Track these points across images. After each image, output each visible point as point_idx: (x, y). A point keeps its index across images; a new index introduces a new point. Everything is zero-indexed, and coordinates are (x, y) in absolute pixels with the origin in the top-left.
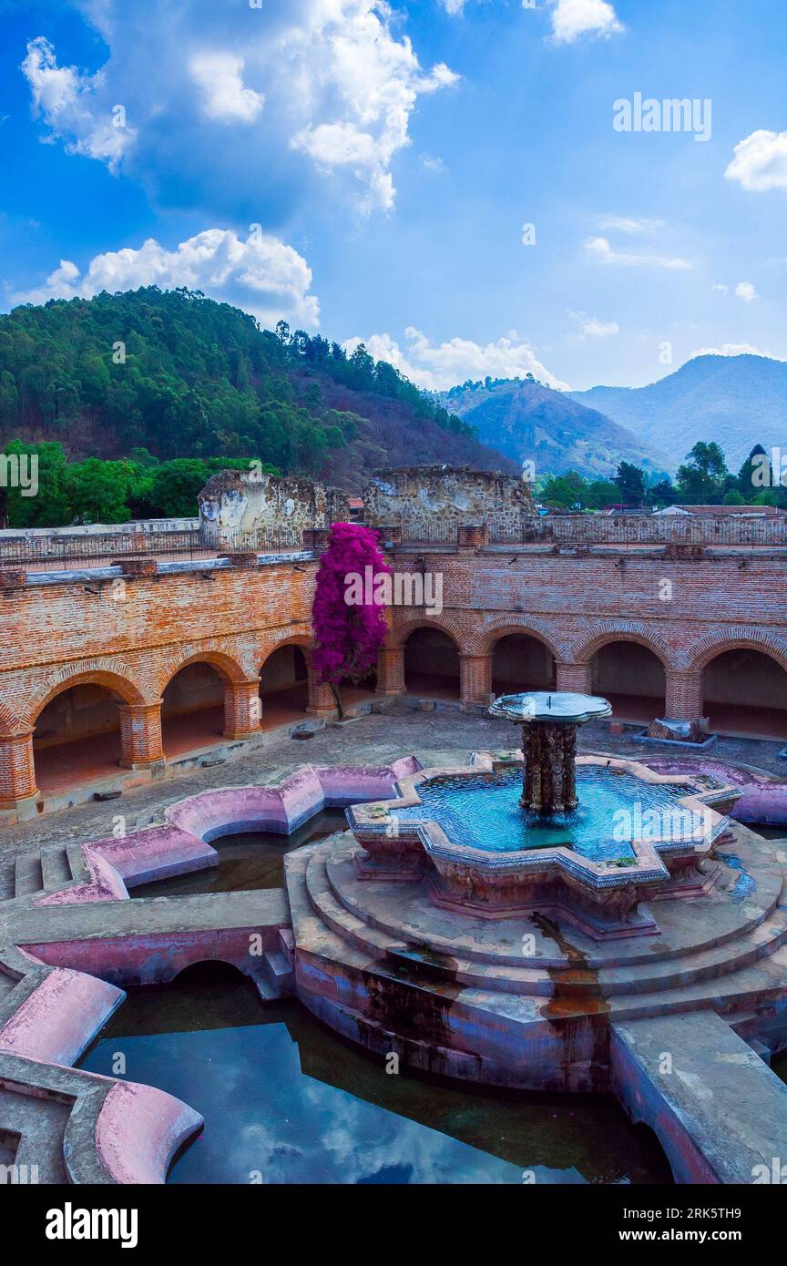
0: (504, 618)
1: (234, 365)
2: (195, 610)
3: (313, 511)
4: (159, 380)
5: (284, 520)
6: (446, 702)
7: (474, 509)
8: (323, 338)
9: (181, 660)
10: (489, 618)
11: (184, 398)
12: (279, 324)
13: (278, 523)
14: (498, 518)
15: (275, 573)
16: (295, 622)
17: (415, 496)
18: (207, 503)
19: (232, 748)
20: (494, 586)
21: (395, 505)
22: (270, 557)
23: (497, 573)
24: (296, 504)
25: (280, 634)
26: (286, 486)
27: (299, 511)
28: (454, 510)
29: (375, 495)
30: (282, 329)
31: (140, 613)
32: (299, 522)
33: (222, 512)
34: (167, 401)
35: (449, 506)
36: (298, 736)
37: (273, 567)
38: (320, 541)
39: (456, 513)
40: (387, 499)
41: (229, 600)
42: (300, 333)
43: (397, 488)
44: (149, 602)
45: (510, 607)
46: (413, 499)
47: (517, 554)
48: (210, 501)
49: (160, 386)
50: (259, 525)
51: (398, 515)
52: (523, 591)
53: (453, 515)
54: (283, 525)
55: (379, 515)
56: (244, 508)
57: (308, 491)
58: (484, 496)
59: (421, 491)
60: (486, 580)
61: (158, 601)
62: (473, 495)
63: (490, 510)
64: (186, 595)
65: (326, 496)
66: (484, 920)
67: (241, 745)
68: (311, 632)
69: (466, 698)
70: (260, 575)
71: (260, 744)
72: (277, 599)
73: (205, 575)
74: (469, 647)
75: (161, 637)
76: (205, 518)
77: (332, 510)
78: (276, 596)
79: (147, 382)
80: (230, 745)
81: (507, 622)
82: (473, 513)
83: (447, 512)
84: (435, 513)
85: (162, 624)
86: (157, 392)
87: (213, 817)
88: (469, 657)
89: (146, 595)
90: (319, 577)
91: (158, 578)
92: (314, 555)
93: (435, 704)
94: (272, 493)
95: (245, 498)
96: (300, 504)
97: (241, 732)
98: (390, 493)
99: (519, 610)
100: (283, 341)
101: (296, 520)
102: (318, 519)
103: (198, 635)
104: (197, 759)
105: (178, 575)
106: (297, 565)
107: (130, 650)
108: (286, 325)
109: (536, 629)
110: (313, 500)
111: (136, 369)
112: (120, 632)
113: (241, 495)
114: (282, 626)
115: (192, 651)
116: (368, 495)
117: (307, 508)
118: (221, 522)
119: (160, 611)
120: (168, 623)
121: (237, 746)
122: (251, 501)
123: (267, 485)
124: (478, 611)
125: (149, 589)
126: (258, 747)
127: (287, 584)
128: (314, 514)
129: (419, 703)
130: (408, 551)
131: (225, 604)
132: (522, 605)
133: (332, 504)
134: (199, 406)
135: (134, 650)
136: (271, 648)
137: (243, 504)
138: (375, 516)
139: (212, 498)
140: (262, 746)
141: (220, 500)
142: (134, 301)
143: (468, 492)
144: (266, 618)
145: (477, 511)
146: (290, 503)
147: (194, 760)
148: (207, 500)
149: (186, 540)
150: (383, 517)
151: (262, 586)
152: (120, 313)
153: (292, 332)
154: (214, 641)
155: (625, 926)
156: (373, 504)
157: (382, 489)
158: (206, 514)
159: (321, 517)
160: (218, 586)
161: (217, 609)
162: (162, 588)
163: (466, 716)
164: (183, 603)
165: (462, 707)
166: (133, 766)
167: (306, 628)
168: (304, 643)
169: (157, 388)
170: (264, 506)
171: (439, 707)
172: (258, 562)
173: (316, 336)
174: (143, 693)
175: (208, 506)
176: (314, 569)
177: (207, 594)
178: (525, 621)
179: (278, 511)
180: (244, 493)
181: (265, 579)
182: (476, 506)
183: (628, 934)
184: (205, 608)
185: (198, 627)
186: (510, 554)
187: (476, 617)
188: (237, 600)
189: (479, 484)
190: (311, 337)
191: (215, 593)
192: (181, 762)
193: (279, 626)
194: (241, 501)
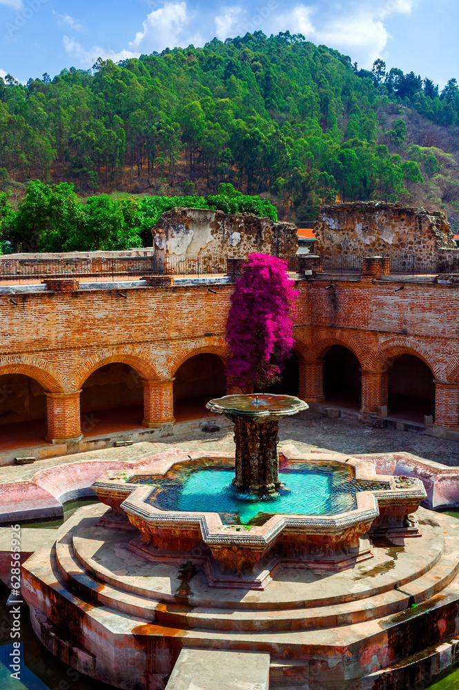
0: (393, 340)
1: (324, 104)
2: (111, 321)
3: (260, 243)
4: (249, 121)
5: (230, 250)
6: (349, 411)
7: (397, 242)
8: (416, 75)
9: (97, 360)
10: (382, 340)
11: (270, 138)
12: (376, 63)
13: (224, 253)
14: (416, 250)
15: (188, 294)
16: (208, 335)
17: (352, 231)
18: (158, 235)
19: (143, 434)
20: (386, 311)
21: (337, 238)
22: (186, 280)
23: (389, 299)
24: (241, 236)
25: (193, 344)
26: (232, 221)
27: (245, 242)
28: (383, 243)
29: (322, 229)
30: (379, 67)
31: (60, 321)
32: (245, 252)
33: (168, 243)
34: (254, 141)
35: (378, 240)
36: (205, 429)
37: (187, 289)
38: (238, 268)
39: (383, 246)
40: (332, 233)
41: (144, 314)
42: (395, 71)
43: (339, 223)
44: (68, 313)
45: (399, 330)
46: (351, 233)
47: (404, 283)
48: (160, 233)
49: (250, 127)
50: (205, 254)
51: (339, 247)
52: (408, 315)
53: (381, 247)
54: (229, 254)
55: (325, 246)
56: (190, 240)
57: (254, 226)
58: (406, 231)
59: (357, 226)
60: (380, 305)
61: (77, 312)
62: (397, 229)
63: (411, 243)
64: (101, 310)
65: (273, 229)
66: (148, 562)
67: (152, 432)
68: (225, 344)
69: (363, 407)
70: (174, 295)
71: (170, 432)
72: (190, 315)
73: (120, 294)
74: (368, 364)
75: (78, 341)
76: (157, 248)
77: (278, 242)
78: (190, 312)
79: (238, 123)
80: (142, 431)
81: (396, 343)
82: (397, 246)
83: (377, 245)
84: (367, 245)
85: (79, 331)
86: (246, 132)
87: (79, 480)
88: (367, 372)
89: (66, 307)
90: (232, 298)
91: (76, 295)
92: (231, 280)
93: (340, 412)
94: (219, 226)
95: (191, 231)
96: (245, 236)
97: (155, 422)
98: (333, 227)
99: (405, 333)
100: (379, 79)
101: (241, 250)
102: (264, 249)
103: (115, 341)
104: (109, 439)
105: (95, 292)
106: (212, 288)
107: (50, 350)
108: (383, 64)
109: (417, 350)
110: (260, 233)
111: (230, 112)
112: (42, 335)
113: (187, 228)
114: (195, 337)
115: (109, 355)
116: (317, 229)
117: (253, 240)
118: (167, 251)
119: (79, 320)
120: (85, 330)
121: (148, 432)
122: (197, 233)
123: (213, 220)
124: (374, 333)
125: (68, 303)
126: (169, 435)
127: (200, 303)
128: (260, 245)
129: (326, 411)
130: (324, 278)
131: (139, 317)
132: (408, 329)
133: (279, 236)
134: (283, 144)
135: (53, 350)
136: (185, 356)
137: (189, 237)
138: (322, 247)
139: (160, 230)
140: (173, 435)
141: (167, 233)
142: (239, 47)
143: (394, 226)
144: (179, 330)
145: (400, 244)
146: (236, 235)
147: (107, 440)
148: (158, 232)
149: (140, 265)
150: (328, 248)
151: (176, 305)
152: (223, 59)
153: (387, 70)
154: (129, 346)
155: (236, 579)
156: (320, 237)
157: (327, 223)
158: (157, 244)
159: (267, 249)
160: (132, 302)
161: (131, 321)
162: (81, 303)
163: (362, 424)
164: (100, 315)
165: (360, 416)
166: (53, 441)
167: (220, 341)
168: (218, 352)
169: (246, 129)
170: (210, 238)
171: (343, 415)
172: (172, 285)
173: (409, 73)
174: (62, 384)
175: (159, 237)
176: (230, 291)
177: (122, 309)
178: (410, 342)
179: (224, 242)
180: (190, 226)
181: (178, 299)
182: (400, 240)
183: (236, 585)
184: (120, 320)
185: (115, 334)
186: (398, 282)
187: (372, 338)
188: (150, 315)
189: (403, 220)
190: (405, 74)
191: (130, 308)
192: (95, 441)
193: (192, 338)
194: (187, 233)
